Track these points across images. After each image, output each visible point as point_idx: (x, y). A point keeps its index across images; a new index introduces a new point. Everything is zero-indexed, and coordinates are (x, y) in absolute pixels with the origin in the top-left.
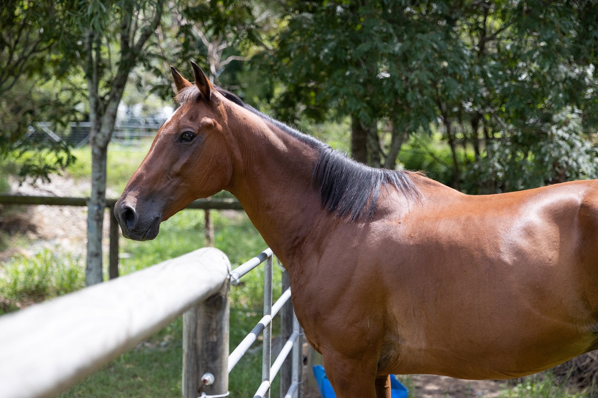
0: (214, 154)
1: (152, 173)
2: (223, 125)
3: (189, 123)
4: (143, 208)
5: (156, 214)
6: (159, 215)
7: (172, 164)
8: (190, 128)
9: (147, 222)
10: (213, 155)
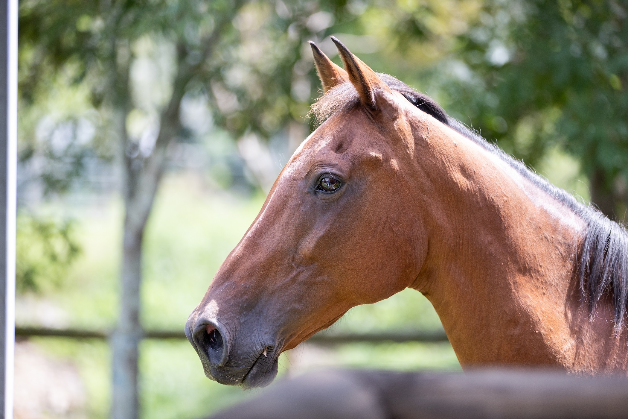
0: (387, 217)
1: (261, 256)
2: (404, 159)
3: (333, 156)
4: (240, 323)
5: (267, 340)
6: (273, 341)
7: (299, 237)
8: (333, 166)
9: (248, 353)
10: (384, 219)
